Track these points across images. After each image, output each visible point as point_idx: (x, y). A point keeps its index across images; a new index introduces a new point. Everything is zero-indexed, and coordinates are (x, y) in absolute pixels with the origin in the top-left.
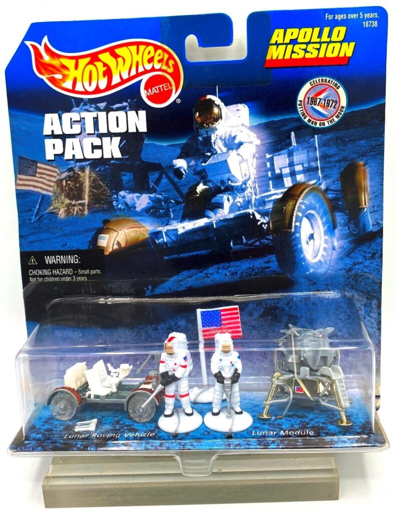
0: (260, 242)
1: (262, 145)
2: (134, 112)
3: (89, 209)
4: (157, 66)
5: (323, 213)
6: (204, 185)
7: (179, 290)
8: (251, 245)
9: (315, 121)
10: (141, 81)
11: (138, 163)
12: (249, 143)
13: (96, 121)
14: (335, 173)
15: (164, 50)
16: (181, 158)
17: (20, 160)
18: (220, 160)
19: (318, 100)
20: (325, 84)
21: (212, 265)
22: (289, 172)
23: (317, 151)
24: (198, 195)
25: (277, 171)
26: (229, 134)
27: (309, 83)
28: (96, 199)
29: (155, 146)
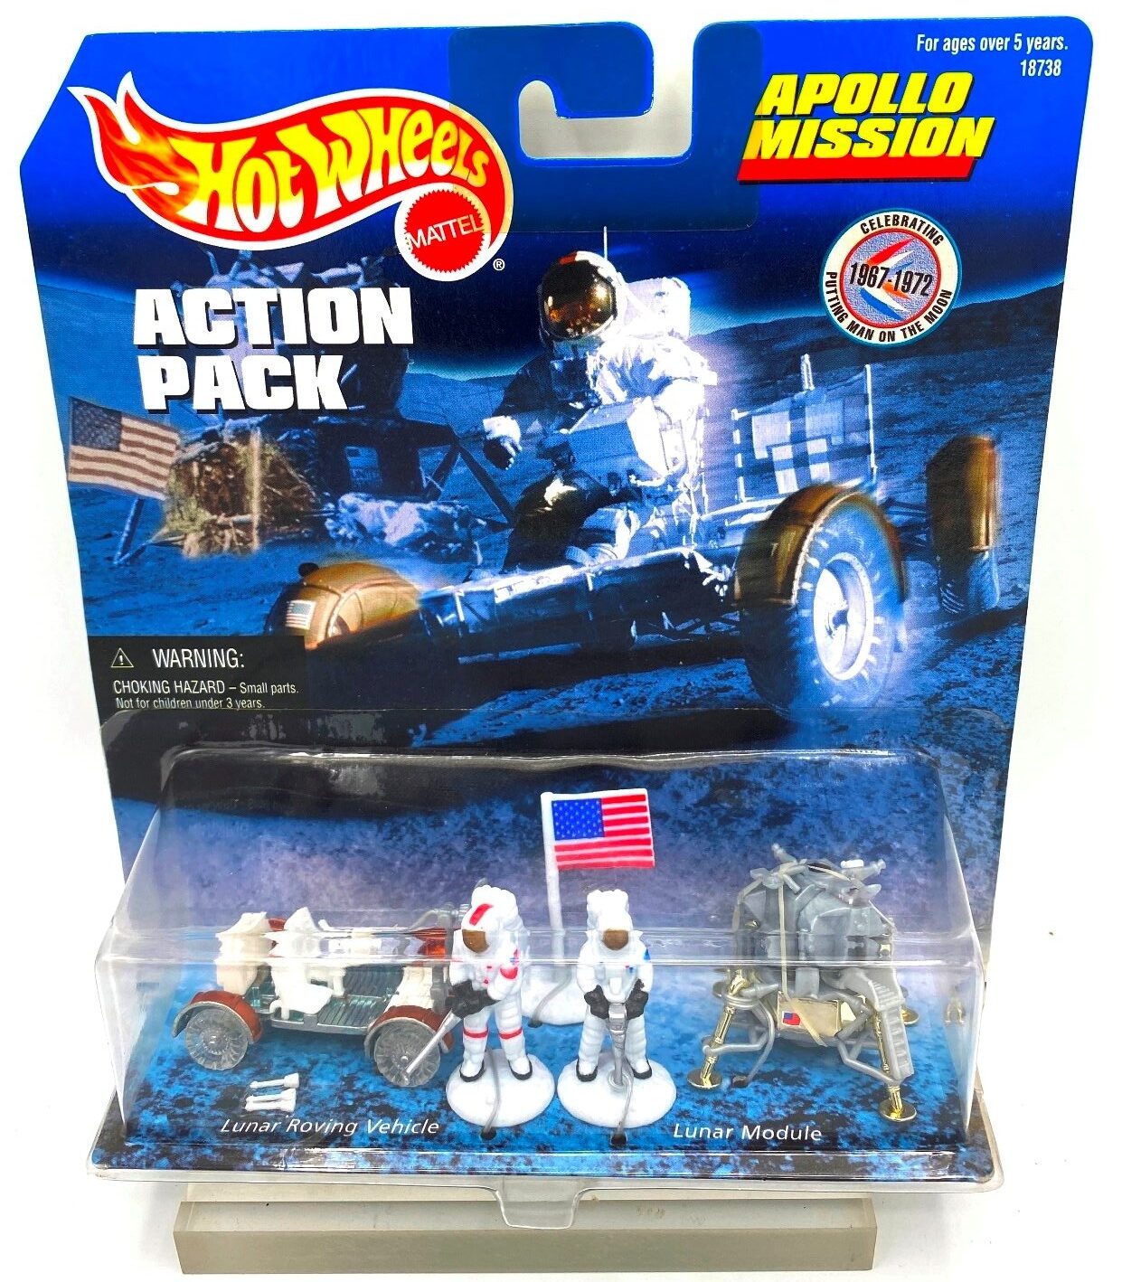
0: (707, 629)
1: (720, 385)
2: (378, 291)
3: (262, 537)
4: (441, 167)
5: (874, 560)
6: (565, 483)
7: (497, 735)
8: (684, 631)
9: (867, 327)
10: (397, 206)
11: (389, 423)
12: (686, 379)
13: (275, 311)
14: (915, 461)
15: (460, 124)
16: (505, 415)
17: (75, 407)
18: (608, 423)
19: (881, 273)
20: (904, 231)
21: (582, 680)
22: (791, 456)
23: (870, 406)
24: (547, 509)
25: (761, 454)
26: (633, 356)
27: (857, 227)
28: (278, 511)
29: (434, 381)
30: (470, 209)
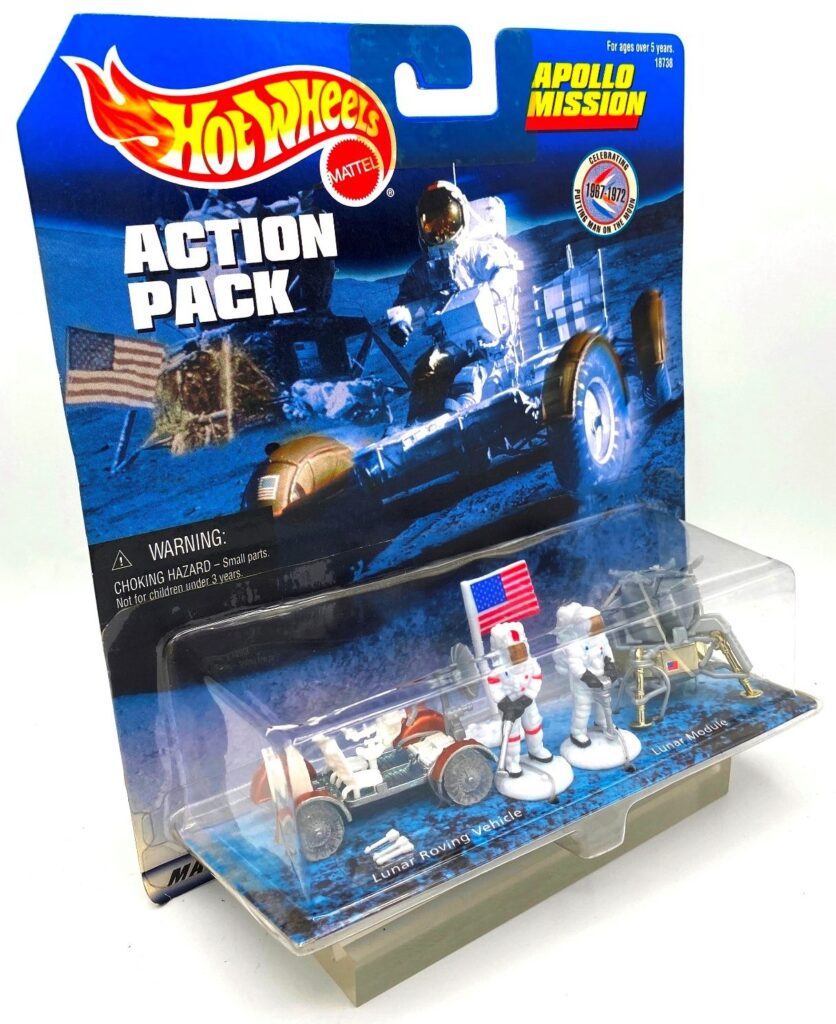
0: (530, 444)
1: (526, 270)
2: (311, 217)
3: (236, 426)
4: (349, 123)
5: (611, 378)
6: (442, 351)
7: (410, 556)
8: (518, 449)
9: (597, 224)
10: (319, 153)
11: (324, 320)
12: (507, 267)
13: (238, 237)
14: (625, 311)
15: (360, 92)
16: (401, 305)
17: (72, 335)
18: (464, 304)
19: (601, 188)
20: (608, 162)
21: (461, 499)
22: (565, 315)
23: (602, 277)
24: (432, 373)
25: (550, 316)
26: (476, 253)
27: (587, 160)
28: (248, 404)
29: (355, 284)
30: (369, 153)
